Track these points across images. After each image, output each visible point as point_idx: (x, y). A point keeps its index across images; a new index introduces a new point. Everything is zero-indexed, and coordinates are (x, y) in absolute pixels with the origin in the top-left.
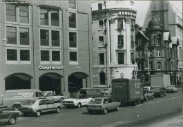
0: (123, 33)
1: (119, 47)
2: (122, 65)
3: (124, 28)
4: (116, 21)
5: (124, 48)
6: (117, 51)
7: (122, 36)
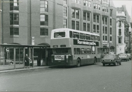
0: (121, 28)
1: (119, 35)
2: (120, 44)
3: (122, 25)
4: (118, 22)
5: (122, 35)
6: (118, 36)
7: (121, 29)
